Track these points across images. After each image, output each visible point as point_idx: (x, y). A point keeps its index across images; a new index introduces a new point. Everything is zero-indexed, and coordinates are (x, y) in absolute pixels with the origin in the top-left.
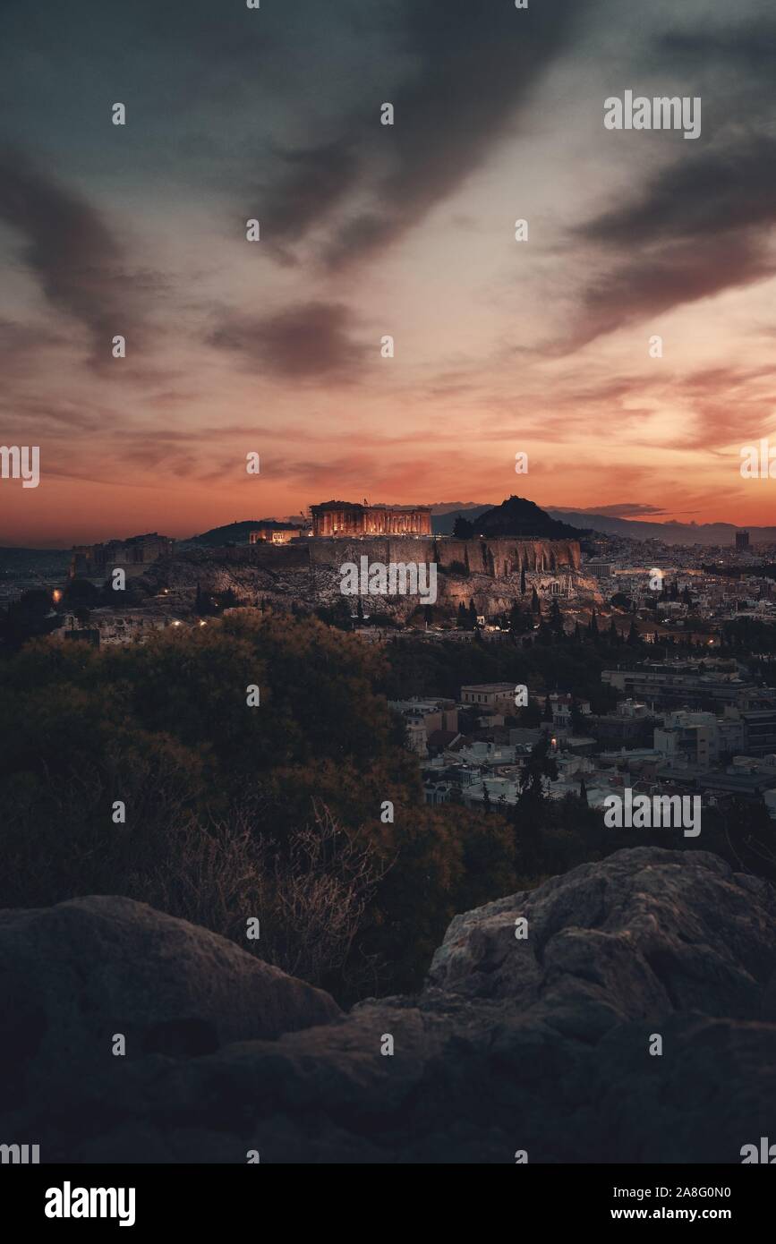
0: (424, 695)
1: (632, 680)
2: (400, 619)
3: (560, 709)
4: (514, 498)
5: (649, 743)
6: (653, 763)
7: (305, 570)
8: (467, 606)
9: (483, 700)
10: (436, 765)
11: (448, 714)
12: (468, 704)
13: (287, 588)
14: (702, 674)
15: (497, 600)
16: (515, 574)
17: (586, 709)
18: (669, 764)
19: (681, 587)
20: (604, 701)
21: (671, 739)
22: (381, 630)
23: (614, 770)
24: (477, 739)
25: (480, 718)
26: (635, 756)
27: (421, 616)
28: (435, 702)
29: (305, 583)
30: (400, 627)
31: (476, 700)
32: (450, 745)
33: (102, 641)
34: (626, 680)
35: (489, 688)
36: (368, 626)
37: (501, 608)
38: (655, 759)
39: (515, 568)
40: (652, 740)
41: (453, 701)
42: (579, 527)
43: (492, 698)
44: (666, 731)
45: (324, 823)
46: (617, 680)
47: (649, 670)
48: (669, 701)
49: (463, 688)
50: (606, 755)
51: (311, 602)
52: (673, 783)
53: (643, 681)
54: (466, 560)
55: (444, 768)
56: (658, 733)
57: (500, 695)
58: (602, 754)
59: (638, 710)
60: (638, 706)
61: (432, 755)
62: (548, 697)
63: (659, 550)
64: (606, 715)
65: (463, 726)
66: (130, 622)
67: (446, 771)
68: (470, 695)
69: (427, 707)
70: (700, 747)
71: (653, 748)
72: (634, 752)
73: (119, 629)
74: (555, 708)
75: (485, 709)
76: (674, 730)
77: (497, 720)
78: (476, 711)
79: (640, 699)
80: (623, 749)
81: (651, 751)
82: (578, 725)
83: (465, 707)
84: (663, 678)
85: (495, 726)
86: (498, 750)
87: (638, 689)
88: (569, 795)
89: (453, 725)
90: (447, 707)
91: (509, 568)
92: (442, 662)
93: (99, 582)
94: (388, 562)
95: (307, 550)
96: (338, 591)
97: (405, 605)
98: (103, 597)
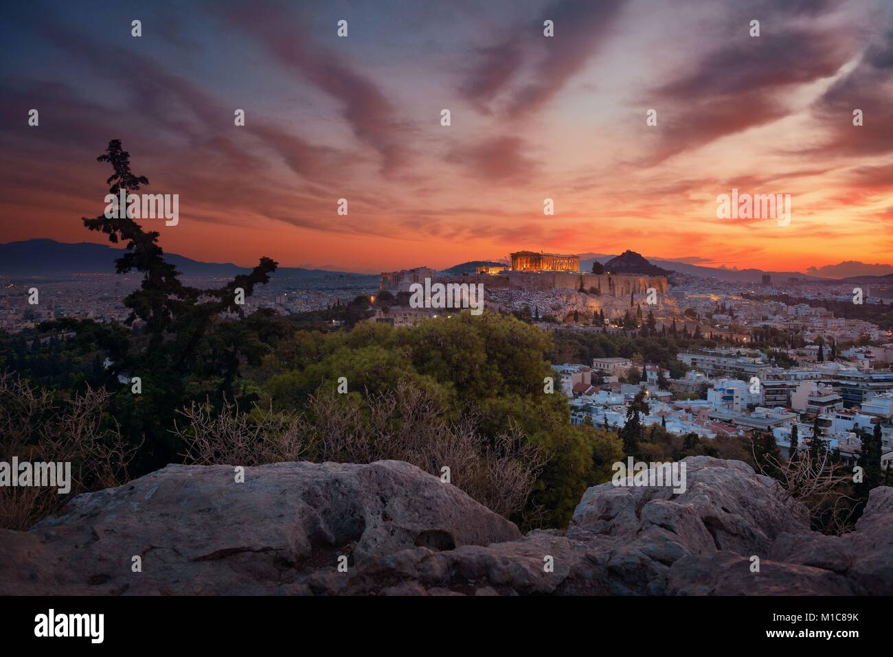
0: (573, 362)
1: (696, 359)
2: (560, 319)
3: (651, 374)
4: (629, 252)
5: (704, 397)
6: (706, 409)
7: (507, 289)
8: (599, 313)
9: (606, 368)
10: (577, 402)
11: (585, 374)
12: (597, 369)
13: (496, 299)
14: (738, 358)
15: (616, 310)
16: (628, 295)
17: (667, 375)
18: (716, 410)
19: (727, 307)
20: (679, 371)
21: (719, 395)
22: (548, 324)
23: (683, 411)
24: (602, 389)
25: (604, 377)
26: (696, 404)
27: (572, 318)
28: (578, 367)
29: (506, 297)
30: (559, 323)
31: (602, 367)
32: (586, 392)
33: (396, 325)
34: (693, 359)
35: (609, 360)
36: (541, 322)
37: (618, 315)
38: (707, 406)
39: (628, 292)
40: (706, 395)
41: (589, 367)
42: (667, 269)
43: (611, 366)
44: (715, 390)
45: (514, 431)
46: (686, 358)
47: (706, 354)
48: (718, 373)
49: (595, 359)
50: (679, 403)
51: (509, 307)
52: (718, 421)
53: (702, 360)
54: (599, 288)
55: (581, 405)
56: (710, 391)
57: (616, 364)
58: (676, 402)
59: (698, 377)
60: (699, 375)
61: (576, 397)
62: (645, 367)
63: (715, 284)
64: (678, 379)
65: (593, 382)
66: (410, 314)
67: (584, 407)
68: (602, 365)
69: (573, 369)
70: (736, 400)
71: (706, 399)
72: (695, 401)
74: (648, 374)
75: (607, 372)
76: (720, 390)
77: (614, 379)
78: (601, 373)
79: (700, 370)
80: (689, 400)
81: (705, 402)
82: (663, 384)
83: (596, 370)
84: (714, 359)
85: (613, 382)
86: (613, 396)
87: (699, 365)
88: (655, 425)
89: (588, 380)
90: (585, 370)
91: (624, 292)
92: (583, 345)
93: (394, 293)
94: (554, 286)
95: (508, 278)
96: (525, 302)
97: (562, 311)
98: (397, 300)
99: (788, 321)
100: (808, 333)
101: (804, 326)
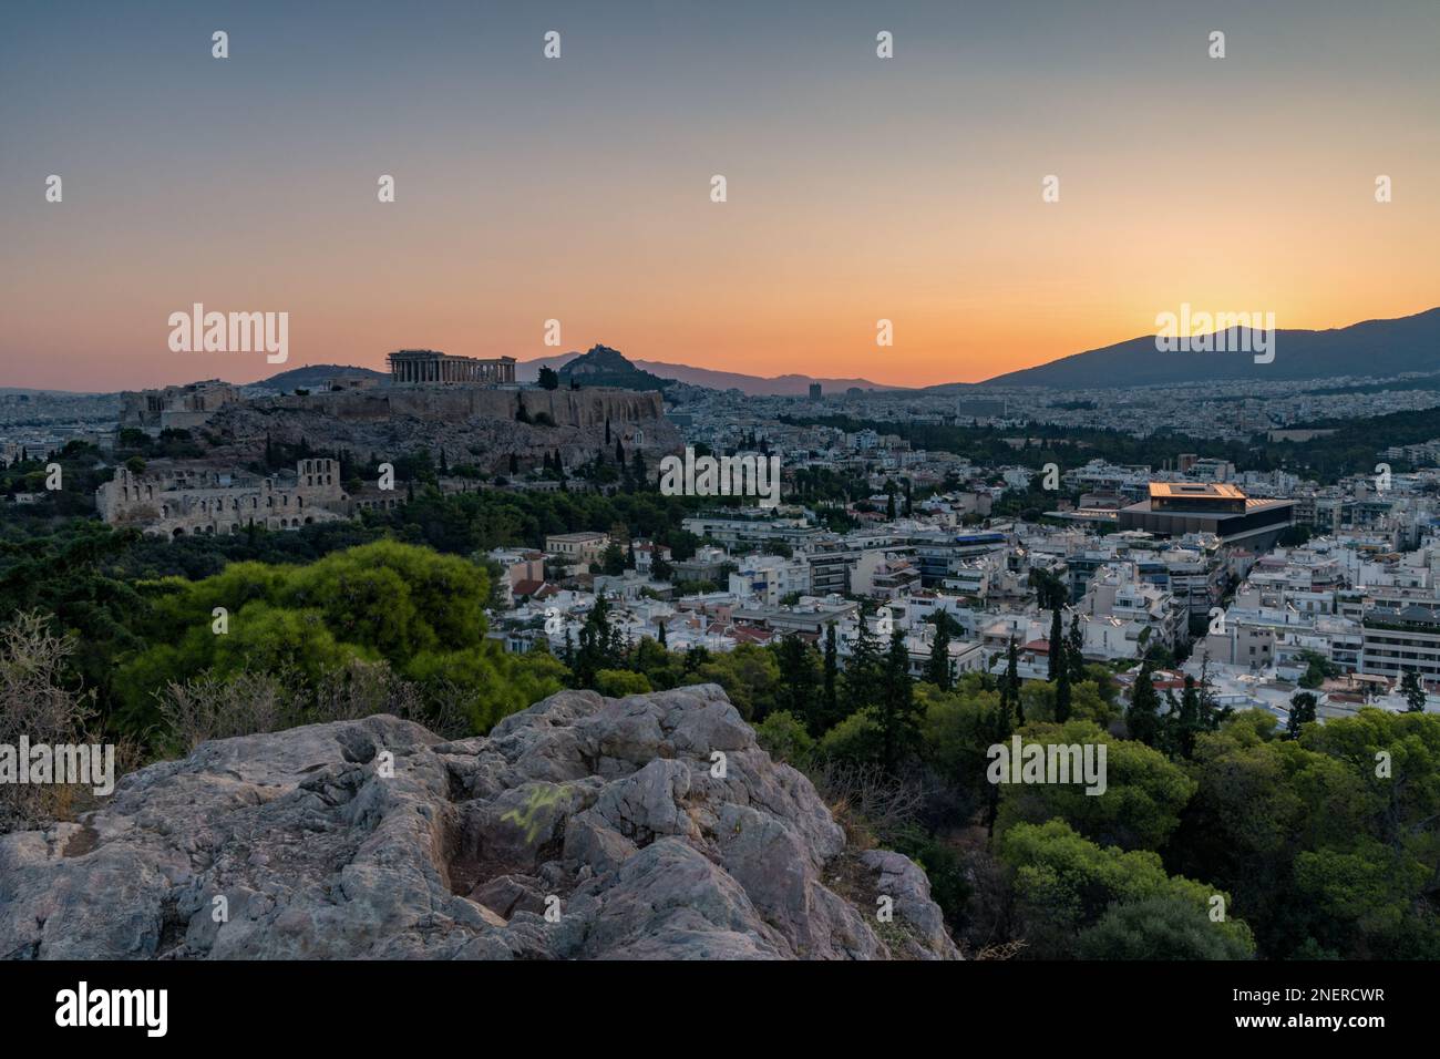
0: (509, 546)
1: (710, 527)
2: (485, 470)
3: (642, 556)
4: (601, 348)
5: (725, 587)
6: (728, 606)
7: (386, 419)
8: (552, 456)
9: (568, 548)
10: (522, 614)
11: (534, 563)
12: (552, 553)
13: (365, 438)
14: (774, 520)
15: (582, 450)
16: (600, 424)
17: (667, 555)
18: (742, 606)
19: (758, 437)
20: (688, 545)
21: (745, 582)
22: (465, 480)
23: (693, 614)
24: (562, 587)
25: (566, 567)
26: (713, 599)
27: (507, 466)
28: (520, 553)
29: (384, 433)
30: (484, 478)
31: (561, 549)
32: (536, 594)
34: (706, 527)
35: (573, 537)
36: (451, 477)
37: (585, 459)
38: (728, 601)
39: (600, 419)
40: (727, 583)
41: (537, 551)
42: (663, 378)
43: (576, 547)
44: (739, 574)
46: (695, 526)
47: (725, 517)
48: (744, 548)
49: (548, 538)
50: (687, 600)
52: (745, 624)
53: (721, 527)
54: (552, 413)
55: (529, 617)
56: (732, 578)
57: (585, 544)
58: (681, 599)
59: (715, 556)
60: (716, 552)
61: (518, 605)
62: (631, 545)
63: (739, 400)
64: (685, 561)
65: (547, 576)
66: (192, 474)
67: (532, 621)
68: (561, 546)
69: (510, 558)
70: (771, 588)
71: (727, 590)
72: (711, 596)
73: (179, 481)
74: (637, 555)
75: (570, 558)
76: (747, 573)
77: (582, 569)
78: (560, 561)
79: (718, 545)
80: (701, 593)
81: (726, 595)
82: (660, 571)
83: (551, 556)
84: (737, 524)
85: (580, 575)
86: (581, 597)
87: (715, 536)
88: (648, 638)
89: (538, 575)
90: (535, 558)
91: (594, 419)
92: (528, 513)
93: (154, 432)
94: (472, 412)
95: (386, 400)
96: (420, 442)
97: (490, 455)
98: (160, 447)
99: (846, 458)
100: (876, 475)
101: (869, 464)
